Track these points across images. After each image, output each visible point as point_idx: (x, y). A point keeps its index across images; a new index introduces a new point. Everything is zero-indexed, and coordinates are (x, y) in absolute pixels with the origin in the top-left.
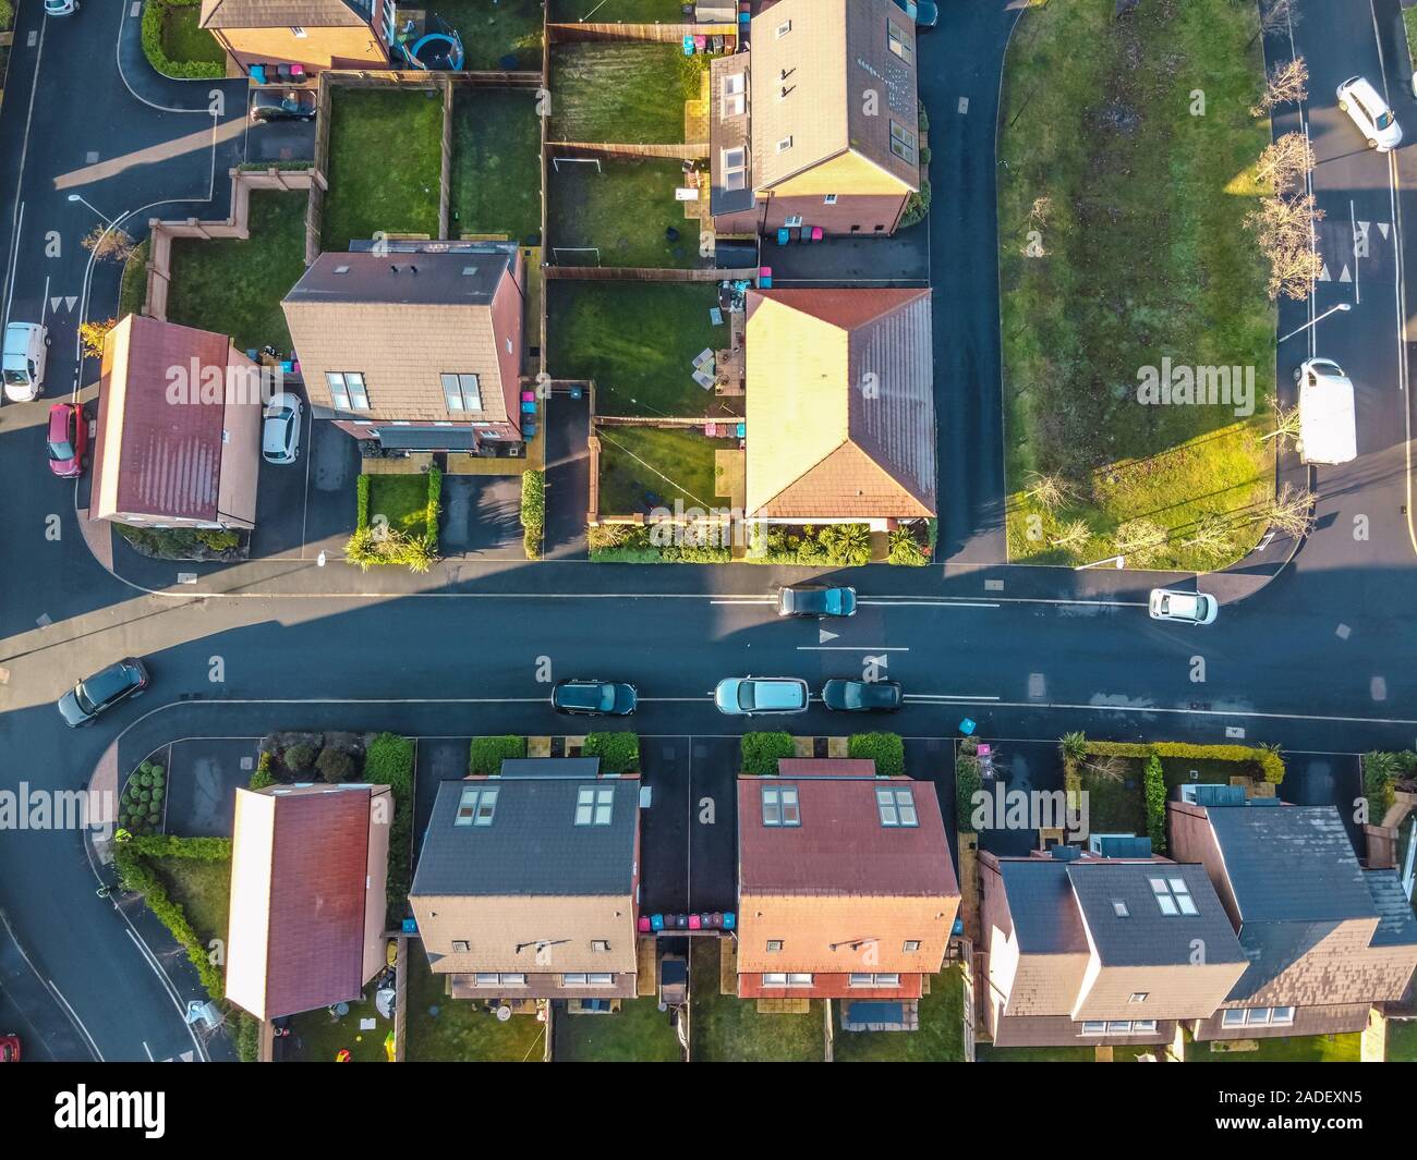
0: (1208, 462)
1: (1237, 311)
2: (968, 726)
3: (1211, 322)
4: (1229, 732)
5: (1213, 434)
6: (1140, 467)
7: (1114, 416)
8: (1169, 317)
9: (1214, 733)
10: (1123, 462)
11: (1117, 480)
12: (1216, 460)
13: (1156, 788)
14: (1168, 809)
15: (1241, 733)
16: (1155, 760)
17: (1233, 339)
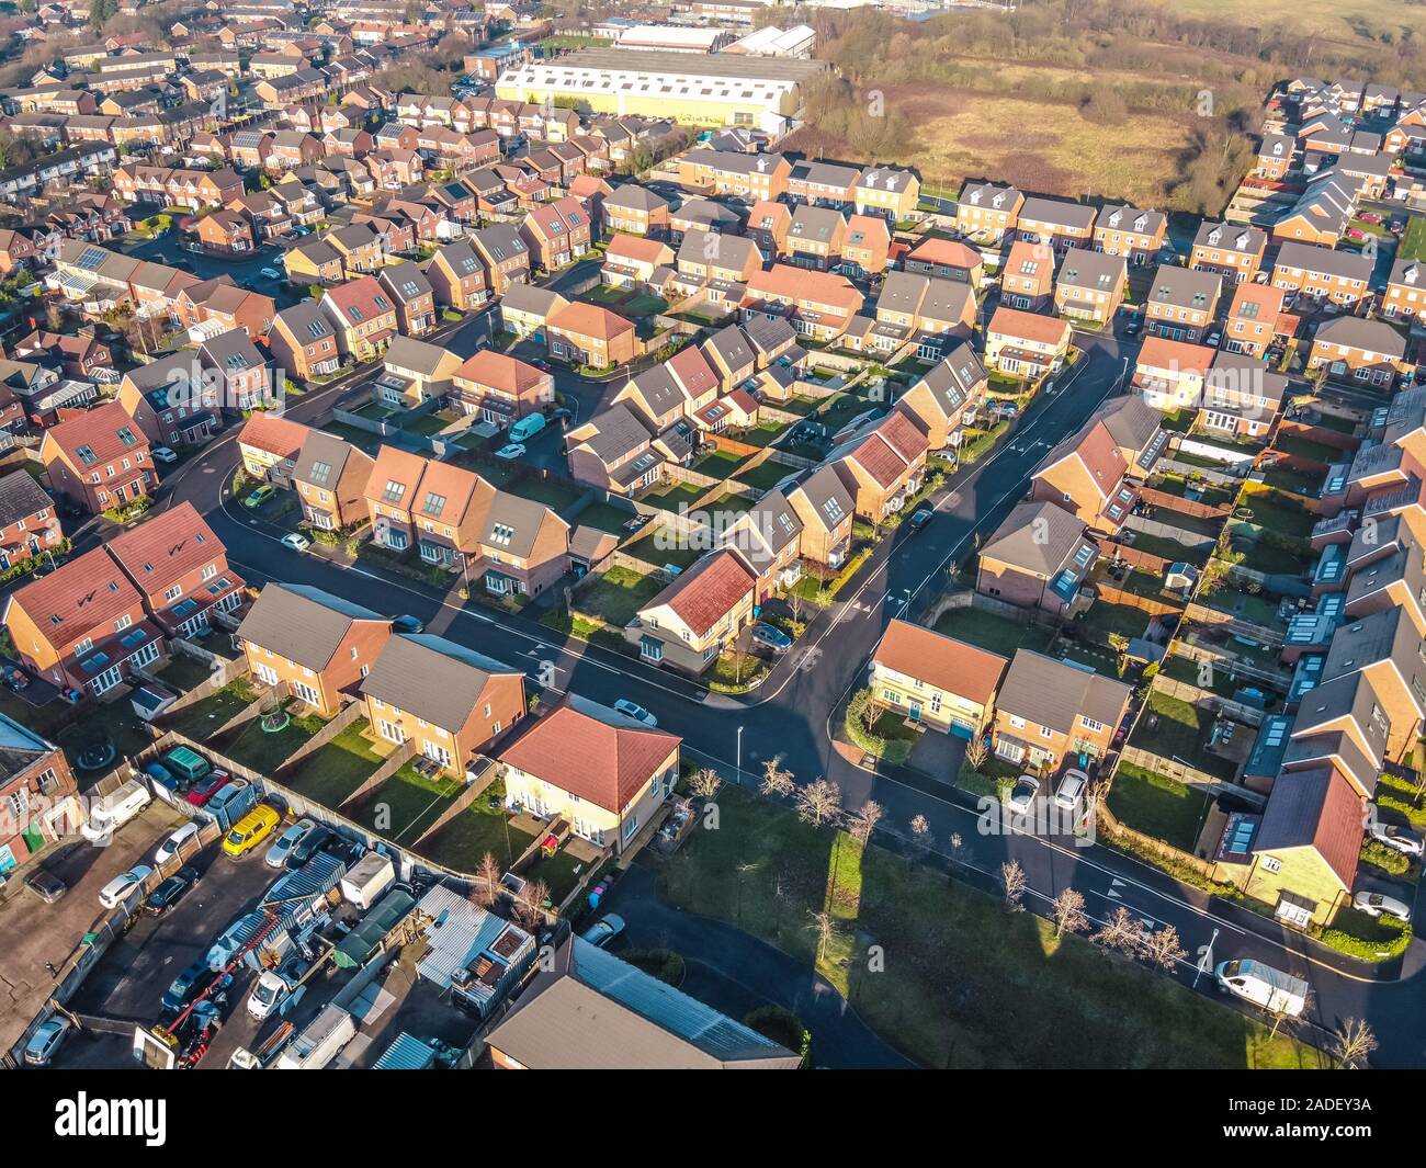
1: (1158, 1002)
3: (1159, 1024)
17: (1178, 1016)
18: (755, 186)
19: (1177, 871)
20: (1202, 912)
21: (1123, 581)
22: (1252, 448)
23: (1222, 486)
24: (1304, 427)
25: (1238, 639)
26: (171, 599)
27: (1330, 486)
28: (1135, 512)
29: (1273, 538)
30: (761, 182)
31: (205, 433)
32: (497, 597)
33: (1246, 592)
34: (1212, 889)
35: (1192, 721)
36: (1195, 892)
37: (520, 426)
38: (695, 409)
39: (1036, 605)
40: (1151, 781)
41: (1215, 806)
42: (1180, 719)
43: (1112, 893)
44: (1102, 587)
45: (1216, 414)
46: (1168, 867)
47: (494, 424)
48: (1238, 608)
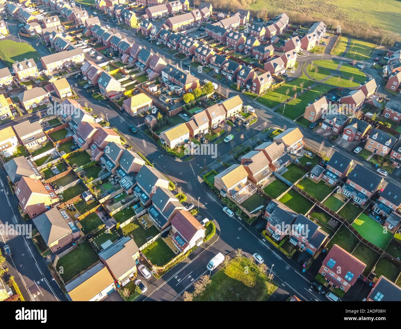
0: (235, 273)
1: (210, 288)
2: (304, 270)
3: (214, 291)
4: (265, 241)
5: (230, 276)
6: (245, 281)
7: (242, 292)
8: (219, 298)
9: (267, 242)
10: (247, 285)
11: (250, 283)
12: (234, 272)
13: (282, 243)
14: (282, 240)
15: (263, 240)
16: (280, 246)
17: (215, 284)
19: (179, 261)
20: (191, 262)
21: (76, 210)
22: (49, 145)
23: (58, 162)
24: (52, 129)
25: (116, 198)
27: (80, 143)
28: (55, 190)
29: (87, 166)
33: (100, 185)
34: (186, 255)
35: (137, 227)
36: (185, 260)
39: (74, 240)
40: (150, 249)
41: (163, 239)
42: (134, 229)
43: (179, 280)
44: (78, 218)
45: (30, 143)
46: (177, 262)
48: (104, 190)
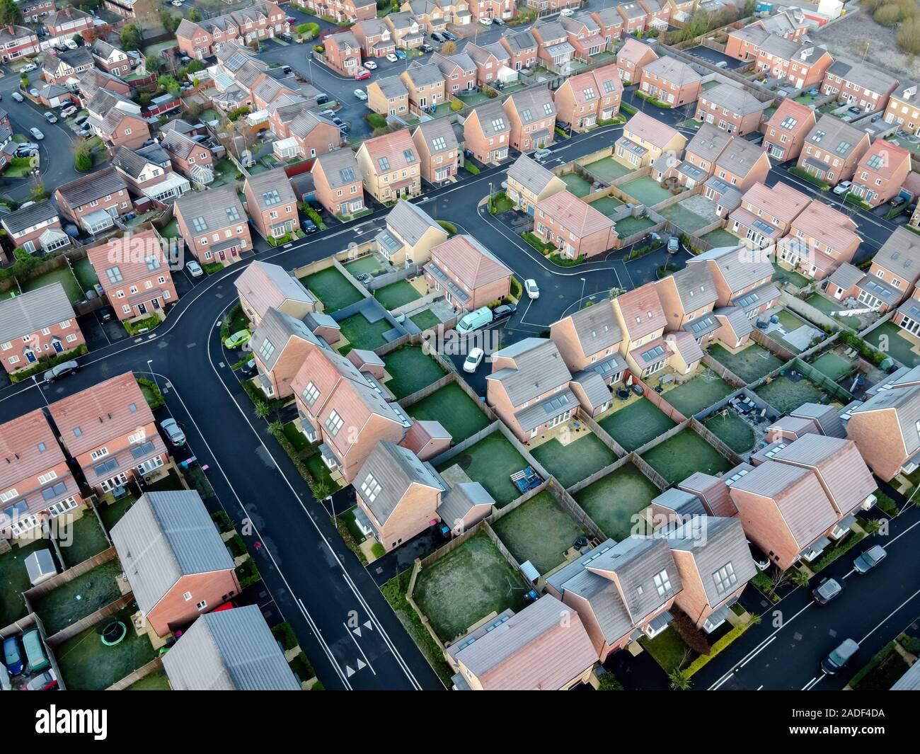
18: (793, 73)
26: (98, 458)
30: (800, 70)
31: (234, 254)
32: (358, 537)
37: (468, 319)
38: (633, 346)
47: (451, 306)
